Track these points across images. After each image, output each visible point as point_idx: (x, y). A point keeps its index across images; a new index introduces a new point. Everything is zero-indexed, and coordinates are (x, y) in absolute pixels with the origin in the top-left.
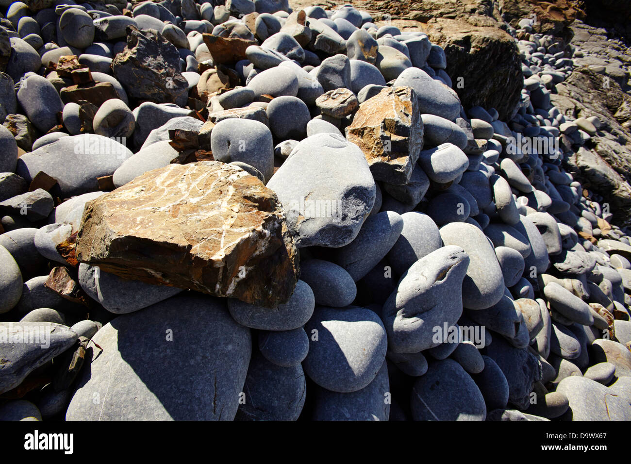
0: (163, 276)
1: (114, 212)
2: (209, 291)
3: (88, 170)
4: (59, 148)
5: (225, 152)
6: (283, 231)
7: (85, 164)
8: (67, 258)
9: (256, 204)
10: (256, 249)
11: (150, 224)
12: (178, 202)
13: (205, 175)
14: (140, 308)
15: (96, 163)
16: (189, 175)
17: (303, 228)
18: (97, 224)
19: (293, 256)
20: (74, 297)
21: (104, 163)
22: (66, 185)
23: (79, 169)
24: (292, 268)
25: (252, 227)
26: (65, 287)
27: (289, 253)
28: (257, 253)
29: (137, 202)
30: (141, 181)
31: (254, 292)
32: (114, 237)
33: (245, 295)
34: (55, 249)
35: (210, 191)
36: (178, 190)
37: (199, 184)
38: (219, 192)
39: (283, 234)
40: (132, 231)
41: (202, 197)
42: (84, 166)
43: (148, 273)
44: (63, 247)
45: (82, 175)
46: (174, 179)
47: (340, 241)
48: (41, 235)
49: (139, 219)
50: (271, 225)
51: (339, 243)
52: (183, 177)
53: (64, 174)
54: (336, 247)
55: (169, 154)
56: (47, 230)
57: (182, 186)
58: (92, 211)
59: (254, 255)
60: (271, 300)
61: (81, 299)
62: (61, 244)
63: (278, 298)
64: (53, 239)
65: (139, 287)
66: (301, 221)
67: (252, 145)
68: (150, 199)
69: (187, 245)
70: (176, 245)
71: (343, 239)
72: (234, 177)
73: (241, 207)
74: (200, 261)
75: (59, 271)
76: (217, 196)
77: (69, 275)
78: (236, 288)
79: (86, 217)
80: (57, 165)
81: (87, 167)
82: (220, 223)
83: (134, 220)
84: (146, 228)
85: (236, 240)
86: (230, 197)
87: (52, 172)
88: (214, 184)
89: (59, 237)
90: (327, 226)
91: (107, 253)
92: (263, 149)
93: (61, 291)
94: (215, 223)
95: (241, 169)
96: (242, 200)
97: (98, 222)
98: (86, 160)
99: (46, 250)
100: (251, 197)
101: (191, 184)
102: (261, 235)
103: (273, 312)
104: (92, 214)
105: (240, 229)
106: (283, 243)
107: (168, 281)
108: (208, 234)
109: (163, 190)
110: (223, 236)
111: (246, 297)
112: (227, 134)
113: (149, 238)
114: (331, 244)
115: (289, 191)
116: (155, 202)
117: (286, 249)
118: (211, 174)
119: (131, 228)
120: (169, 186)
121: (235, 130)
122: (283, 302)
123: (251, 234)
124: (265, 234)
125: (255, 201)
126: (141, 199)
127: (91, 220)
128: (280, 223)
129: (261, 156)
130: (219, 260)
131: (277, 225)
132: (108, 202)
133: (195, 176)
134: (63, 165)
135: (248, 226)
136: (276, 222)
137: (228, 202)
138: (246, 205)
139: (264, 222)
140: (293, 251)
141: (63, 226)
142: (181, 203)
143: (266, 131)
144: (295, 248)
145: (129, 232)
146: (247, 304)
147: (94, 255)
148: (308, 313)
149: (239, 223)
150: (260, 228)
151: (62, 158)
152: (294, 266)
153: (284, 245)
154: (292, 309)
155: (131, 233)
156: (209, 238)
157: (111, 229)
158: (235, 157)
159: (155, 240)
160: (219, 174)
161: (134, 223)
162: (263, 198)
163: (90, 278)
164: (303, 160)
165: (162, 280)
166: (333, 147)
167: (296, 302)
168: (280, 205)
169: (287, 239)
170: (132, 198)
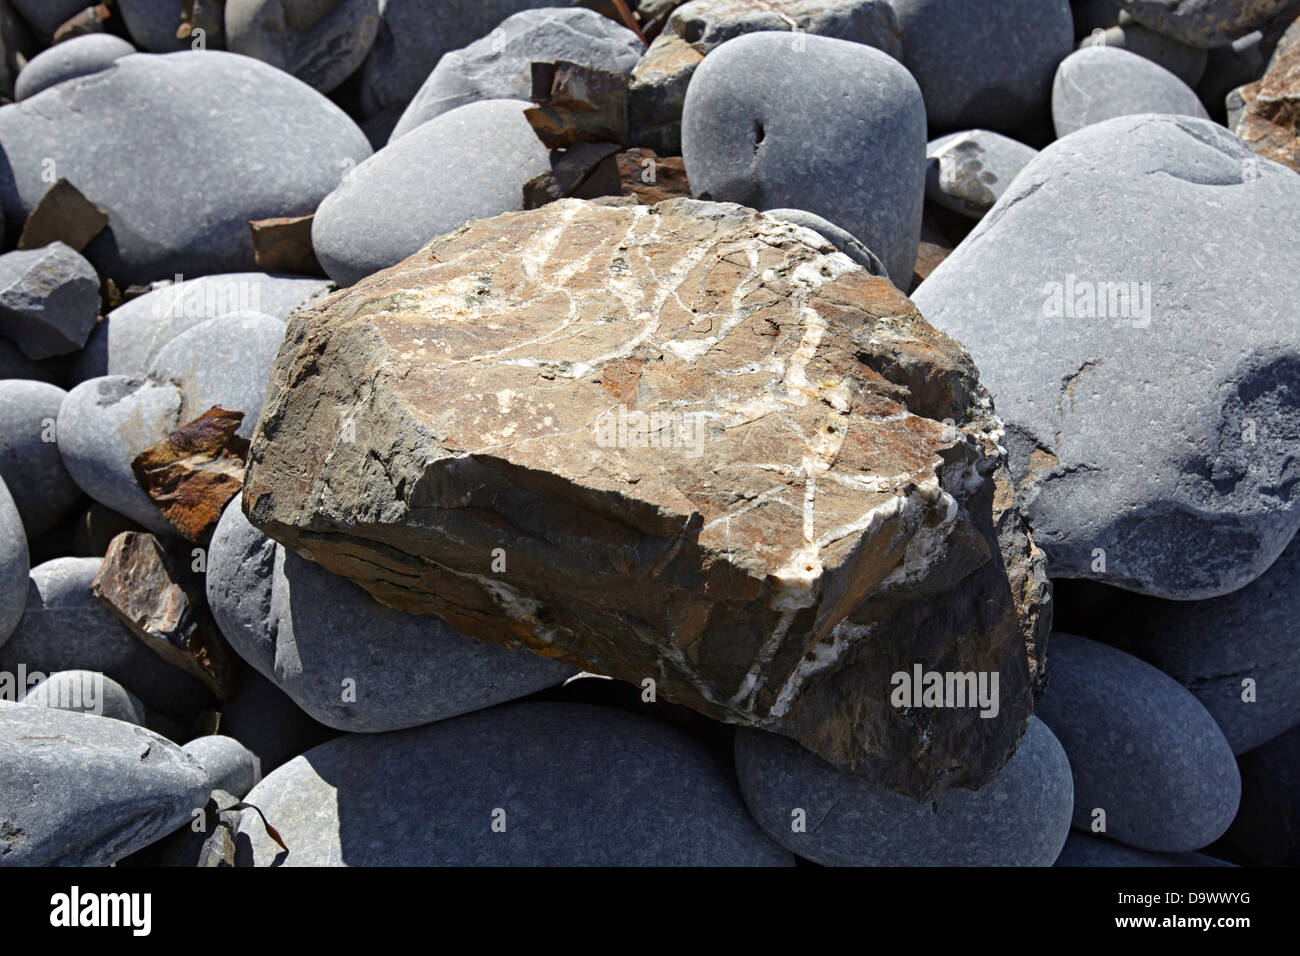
0: (541, 614)
1: (415, 365)
2: (708, 695)
3: (216, 189)
4: (116, 95)
5: (739, 167)
6: (996, 507)
7: (207, 165)
8: (168, 504)
9: (903, 390)
10: (901, 563)
11: (548, 421)
12: (626, 351)
13: (698, 254)
14: (422, 721)
15: (244, 166)
16: (640, 251)
17: (1050, 500)
18: (341, 399)
19: (1033, 609)
20: (181, 646)
21: (273, 169)
22: (137, 237)
23: (185, 183)
24: (1025, 654)
25: (906, 477)
26: (154, 606)
27: (1016, 593)
28: (899, 576)
29: (478, 336)
30: (465, 255)
31: (861, 726)
32: (436, 454)
33: (823, 732)
34: (127, 469)
35: (733, 320)
36: (614, 306)
37: (681, 286)
38: (767, 327)
39: (996, 518)
40: (488, 438)
41: (711, 340)
42: (204, 173)
43: (489, 598)
44: (157, 465)
45: (195, 206)
46: (588, 258)
47: (1200, 574)
48: (82, 412)
49: (505, 397)
50: (958, 474)
51: (1195, 584)
52: (616, 254)
53: (133, 198)
54: (1178, 596)
55: (517, 156)
56: (99, 397)
57: (624, 288)
58: (321, 349)
59: (886, 583)
60: (921, 765)
61: (200, 660)
62: (152, 453)
63: (955, 763)
64: (120, 430)
65: (429, 646)
66: (1041, 473)
67: (847, 144)
68: (520, 327)
69: (689, 513)
70: (649, 511)
71: (1211, 570)
72: (807, 272)
73: (855, 393)
74: (731, 576)
75: (136, 548)
76: (764, 343)
77: (166, 567)
78: (797, 698)
79: (297, 369)
80: (108, 161)
81: (211, 177)
82: (792, 445)
83: (490, 401)
84: (536, 434)
85: (855, 518)
86: (811, 352)
87: (91, 186)
88: (740, 293)
89: (140, 426)
90: (1151, 505)
91: (401, 506)
92: (889, 165)
93: (143, 620)
94: (773, 443)
95: (826, 243)
96: (856, 366)
97: (349, 391)
98: (209, 151)
99: (98, 467)
100: (882, 358)
101: (655, 284)
102: (933, 512)
103: (913, 814)
104: (323, 359)
105: (861, 477)
106: (997, 550)
107: (548, 637)
108: (759, 484)
109: (559, 301)
110: (809, 496)
111: (830, 739)
112: (757, 97)
113: (556, 471)
114: (1158, 583)
115: (996, 347)
116: (545, 338)
117: (1006, 576)
118: (722, 251)
119: (485, 429)
120: (575, 282)
121: (788, 81)
122: (970, 781)
123: (904, 500)
124: (945, 507)
125: (899, 375)
126: (493, 326)
127: (317, 381)
128: (987, 474)
129: (879, 196)
130: (800, 584)
131: (976, 479)
132: (382, 322)
133: (662, 254)
134: (130, 162)
135: (889, 469)
136: (974, 467)
137: (807, 369)
138: (871, 387)
139: (941, 461)
140: (1033, 586)
141: (146, 388)
142: (640, 355)
143: (909, 94)
144: (1040, 577)
145: (481, 444)
146: (823, 765)
147: (328, 508)
148: (1045, 847)
149: (858, 456)
150: (930, 484)
151: (125, 136)
152: (1030, 646)
153: (1000, 560)
154: (988, 819)
155: (491, 444)
156: (762, 498)
157: (419, 423)
158: (779, 188)
159: (576, 481)
160: (754, 258)
161: (494, 412)
162: (929, 365)
163: (251, 587)
164: (1062, 226)
165: (533, 627)
166: (1194, 180)
167: (1008, 790)
168: (985, 402)
169: (1011, 539)
170: (460, 319)
